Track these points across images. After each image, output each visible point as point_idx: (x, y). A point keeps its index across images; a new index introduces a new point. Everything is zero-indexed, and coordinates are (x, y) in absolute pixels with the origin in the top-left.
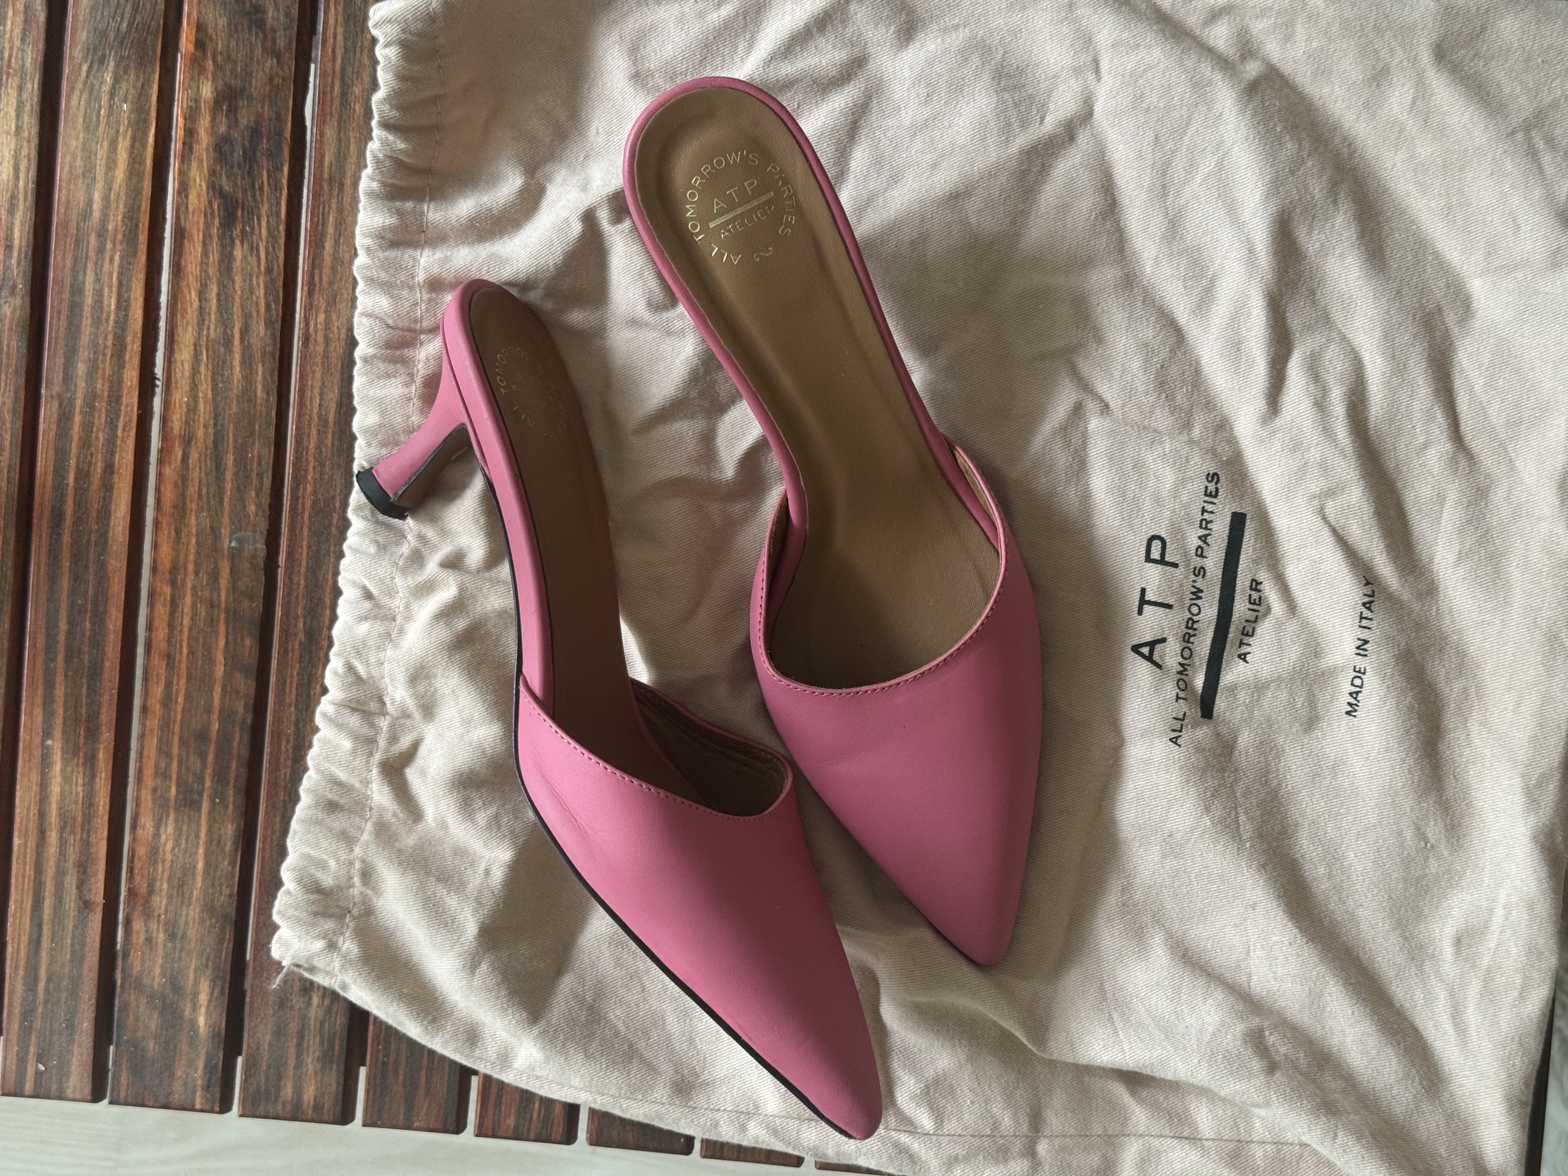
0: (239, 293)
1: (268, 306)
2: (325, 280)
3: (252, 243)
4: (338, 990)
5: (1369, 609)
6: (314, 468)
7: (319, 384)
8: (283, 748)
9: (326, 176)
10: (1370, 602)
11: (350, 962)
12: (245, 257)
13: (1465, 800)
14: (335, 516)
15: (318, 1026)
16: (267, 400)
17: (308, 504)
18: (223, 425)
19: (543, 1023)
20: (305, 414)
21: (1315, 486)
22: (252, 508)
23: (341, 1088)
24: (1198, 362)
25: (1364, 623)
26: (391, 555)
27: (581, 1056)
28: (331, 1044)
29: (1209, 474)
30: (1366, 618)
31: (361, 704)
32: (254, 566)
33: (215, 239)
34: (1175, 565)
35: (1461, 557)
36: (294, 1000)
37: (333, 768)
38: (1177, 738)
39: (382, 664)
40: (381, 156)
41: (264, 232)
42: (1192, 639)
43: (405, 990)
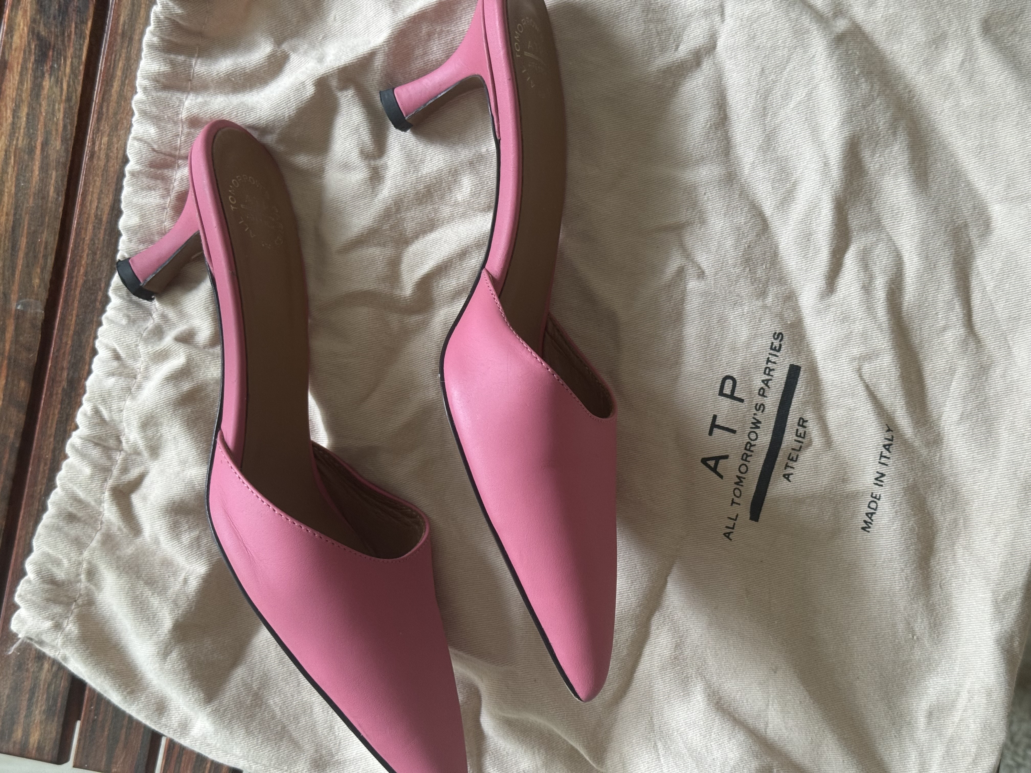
0: (44, 114)
1: (65, 126)
2: (111, 111)
3: (58, 77)
4: (61, 661)
5: (888, 450)
6: (87, 256)
7: (98, 191)
8: (41, 469)
9: (120, 31)
10: (890, 445)
11: (70, 641)
12: (51, 88)
13: (947, 605)
14: (100, 294)
15: (46, 686)
16: (57, 199)
17: (80, 282)
18: (21, 215)
19: (216, 703)
20: (85, 213)
21: (856, 351)
22: (36, 281)
23: (59, 736)
24: (777, 247)
25: (883, 460)
26: (139, 327)
27: (243, 731)
28: (55, 700)
29: (775, 333)
30: (885, 457)
31: (103, 440)
32: (33, 326)
33: (30, 71)
34: (741, 400)
35: (963, 418)
36: (30, 665)
37: (75, 488)
38: (729, 533)
39: (122, 411)
40: (162, 17)
41: (68, 70)
42: (748, 459)
43: (112, 667)
